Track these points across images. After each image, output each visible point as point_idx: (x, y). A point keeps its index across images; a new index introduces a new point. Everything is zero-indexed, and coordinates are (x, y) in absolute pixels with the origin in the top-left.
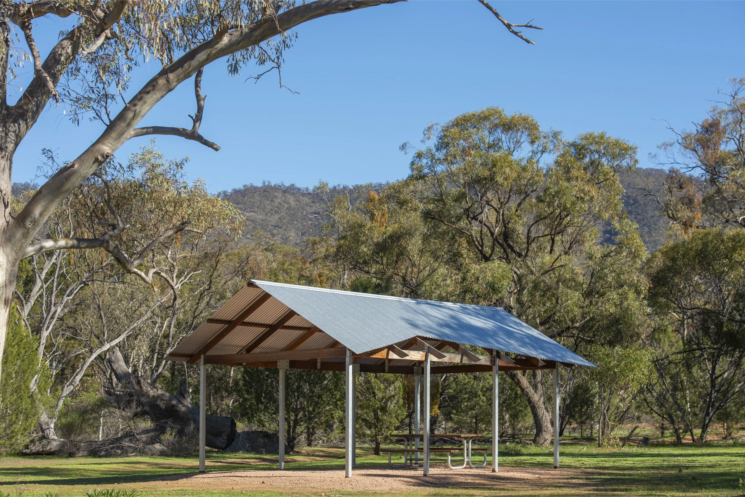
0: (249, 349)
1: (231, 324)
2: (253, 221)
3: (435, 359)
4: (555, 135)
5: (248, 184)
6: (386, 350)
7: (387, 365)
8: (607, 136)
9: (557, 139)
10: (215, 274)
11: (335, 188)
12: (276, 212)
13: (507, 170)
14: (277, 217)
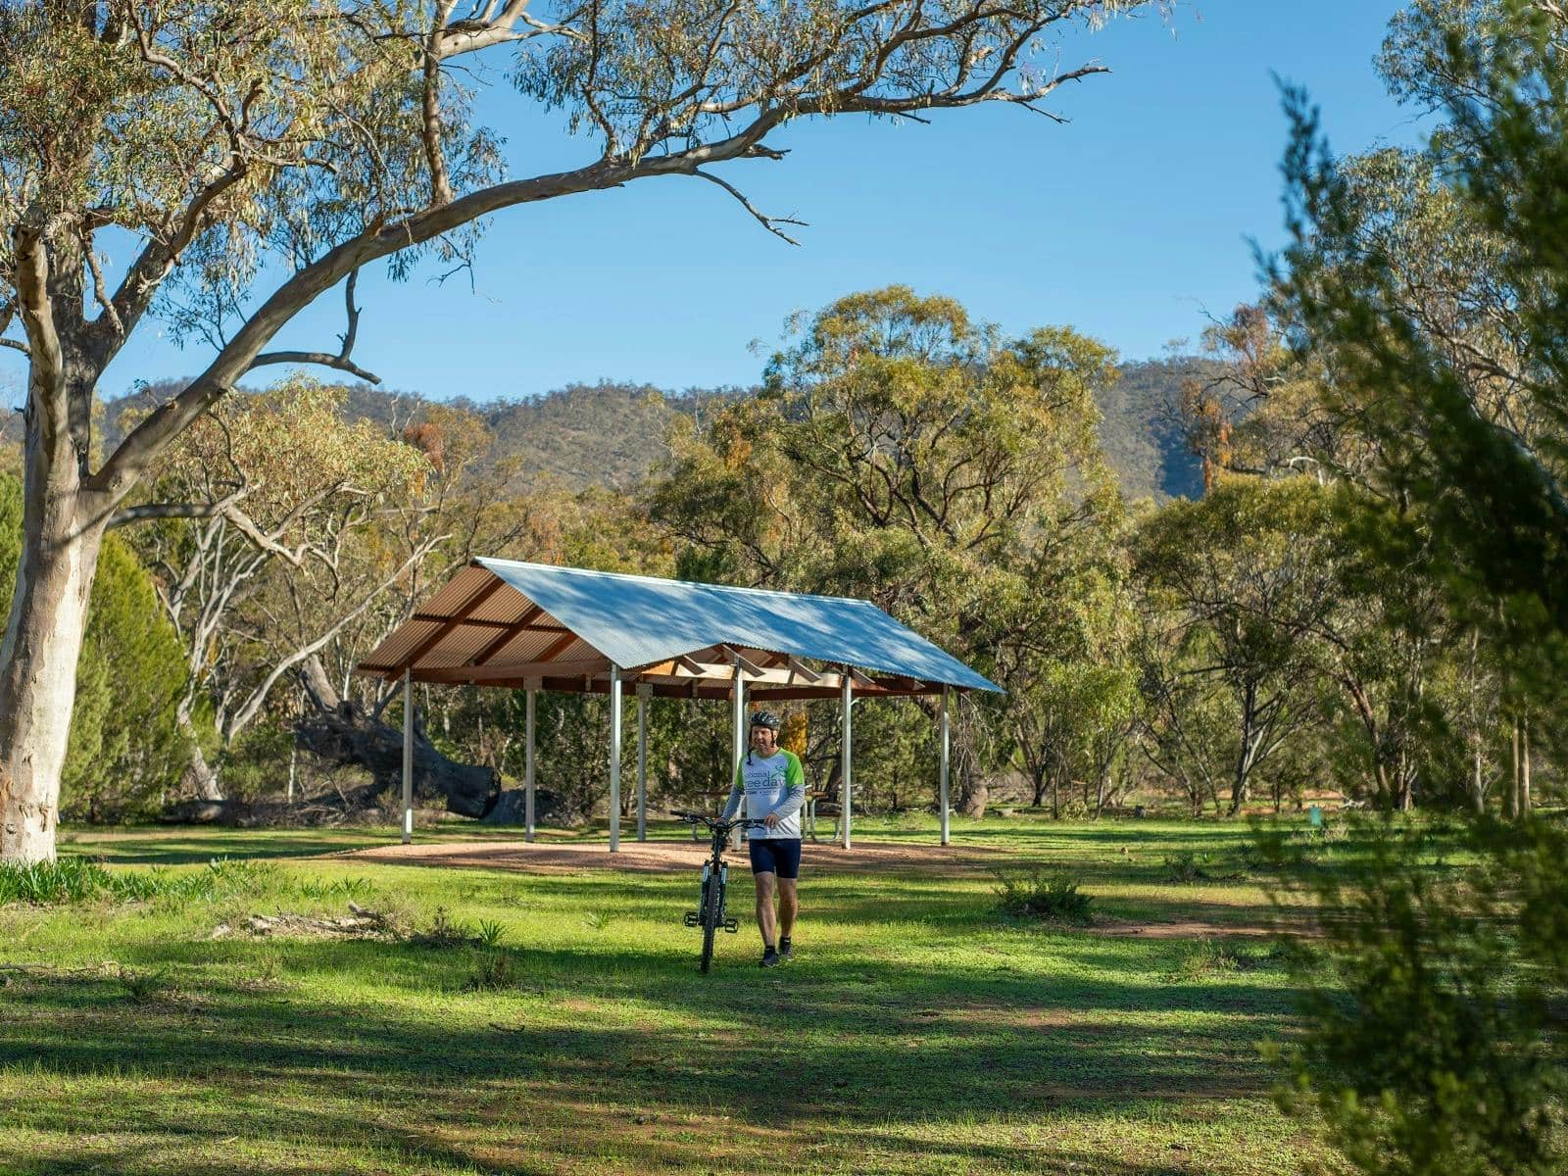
0: (481, 659)
1: (449, 622)
2: (581, 445)
3: (749, 677)
4: (989, 330)
5: (575, 382)
6: (672, 663)
7: (695, 685)
8: (1076, 332)
9: (993, 337)
10: (475, 541)
11: (719, 390)
12: (621, 430)
13: (910, 386)
14: (621, 438)
